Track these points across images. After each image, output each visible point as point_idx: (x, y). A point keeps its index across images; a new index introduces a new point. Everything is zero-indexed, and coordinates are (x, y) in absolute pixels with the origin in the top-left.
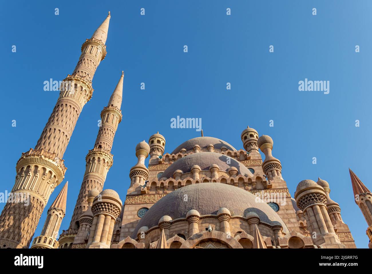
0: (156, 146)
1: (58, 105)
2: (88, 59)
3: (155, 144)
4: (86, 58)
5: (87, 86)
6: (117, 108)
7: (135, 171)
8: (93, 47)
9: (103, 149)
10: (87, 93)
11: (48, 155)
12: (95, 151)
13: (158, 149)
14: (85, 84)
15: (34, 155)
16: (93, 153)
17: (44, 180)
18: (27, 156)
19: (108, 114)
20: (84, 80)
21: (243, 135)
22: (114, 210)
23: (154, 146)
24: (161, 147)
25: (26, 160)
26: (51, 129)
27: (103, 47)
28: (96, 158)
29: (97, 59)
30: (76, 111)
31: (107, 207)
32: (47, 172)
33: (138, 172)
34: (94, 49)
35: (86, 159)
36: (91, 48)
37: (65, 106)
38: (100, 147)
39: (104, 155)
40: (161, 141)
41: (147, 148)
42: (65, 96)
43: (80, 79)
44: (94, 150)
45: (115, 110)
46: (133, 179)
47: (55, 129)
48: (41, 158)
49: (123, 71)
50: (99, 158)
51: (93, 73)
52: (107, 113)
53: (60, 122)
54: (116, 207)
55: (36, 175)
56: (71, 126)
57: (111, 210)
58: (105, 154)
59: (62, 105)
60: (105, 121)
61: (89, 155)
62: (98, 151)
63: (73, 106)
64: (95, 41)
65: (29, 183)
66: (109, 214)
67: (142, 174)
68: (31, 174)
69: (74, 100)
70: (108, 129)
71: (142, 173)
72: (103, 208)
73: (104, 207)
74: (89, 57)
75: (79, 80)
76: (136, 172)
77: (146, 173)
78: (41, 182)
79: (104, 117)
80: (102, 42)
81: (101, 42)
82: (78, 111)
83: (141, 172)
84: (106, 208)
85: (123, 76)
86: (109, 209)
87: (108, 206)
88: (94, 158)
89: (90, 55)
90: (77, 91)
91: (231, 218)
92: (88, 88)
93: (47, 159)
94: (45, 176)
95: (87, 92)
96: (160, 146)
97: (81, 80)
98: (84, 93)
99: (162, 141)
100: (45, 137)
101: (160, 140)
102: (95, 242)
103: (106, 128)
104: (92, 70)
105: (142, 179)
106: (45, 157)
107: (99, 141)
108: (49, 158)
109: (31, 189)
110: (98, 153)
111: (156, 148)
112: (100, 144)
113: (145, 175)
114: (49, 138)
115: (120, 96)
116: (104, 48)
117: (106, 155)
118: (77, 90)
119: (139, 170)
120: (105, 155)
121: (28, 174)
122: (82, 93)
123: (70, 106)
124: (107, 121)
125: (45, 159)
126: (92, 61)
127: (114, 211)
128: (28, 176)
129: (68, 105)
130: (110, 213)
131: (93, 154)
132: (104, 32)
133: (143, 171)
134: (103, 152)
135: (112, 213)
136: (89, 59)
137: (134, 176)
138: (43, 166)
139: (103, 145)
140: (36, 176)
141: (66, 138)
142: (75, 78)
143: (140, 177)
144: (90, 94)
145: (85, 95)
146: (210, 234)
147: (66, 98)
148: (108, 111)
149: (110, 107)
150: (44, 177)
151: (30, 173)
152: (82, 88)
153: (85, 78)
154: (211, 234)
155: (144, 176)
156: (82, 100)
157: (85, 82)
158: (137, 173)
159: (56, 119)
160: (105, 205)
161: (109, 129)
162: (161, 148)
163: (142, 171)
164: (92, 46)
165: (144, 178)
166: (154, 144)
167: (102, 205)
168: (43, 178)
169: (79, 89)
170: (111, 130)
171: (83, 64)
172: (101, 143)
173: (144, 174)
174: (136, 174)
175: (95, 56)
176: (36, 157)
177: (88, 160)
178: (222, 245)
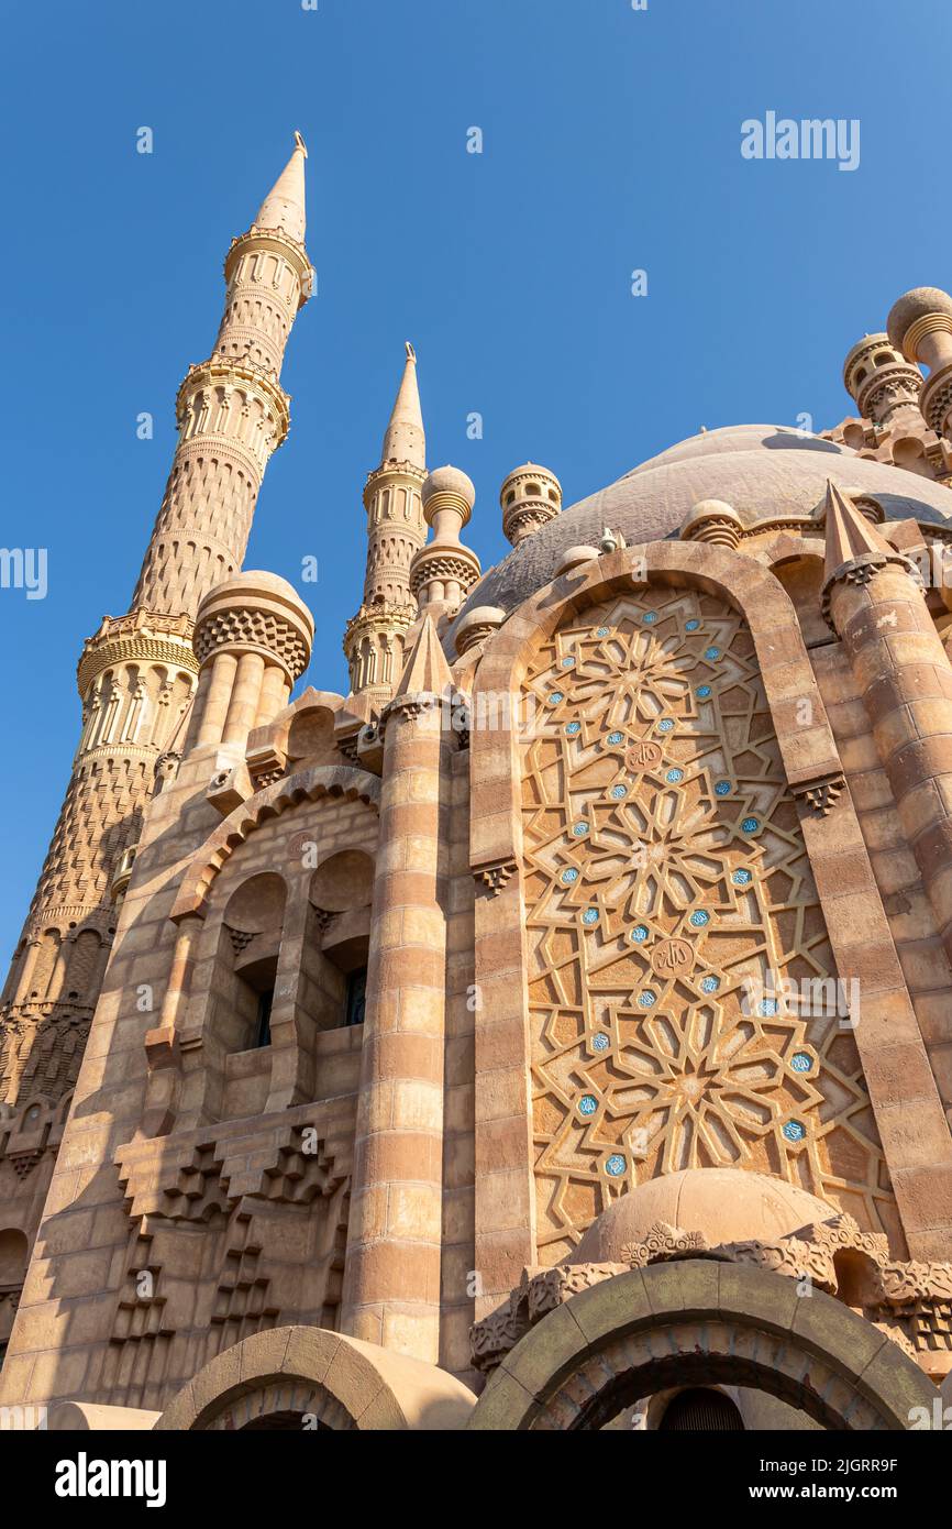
0: (524, 505)
1: (177, 470)
2: (247, 302)
3: (523, 500)
4: (240, 301)
5: (260, 383)
6: (412, 466)
7: (424, 563)
8: (259, 258)
9: (391, 605)
10: (267, 410)
11: (161, 624)
12: (365, 617)
13: (533, 513)
14: (251, 379)
15: (116, 634)
16: (358, 624)
17: (166, 704)
18: (96, 644)
19: (386, 493)
20: (243, 368)
21: (848, 371)
22: (273, 631)
23: (518, 507)
24: (545, 505)
25: (98, 655)
26: (162, 547)
27: (292, 248)
28: (374, 637)
29: (282, 293)
30: (240, 474)
31: (238, 625)
32: (172, 677)
33: (436, 567)
34: (262, 263)
35: (347, 654)
36: (253, 264)
37: (196, 465)
38: (380, 600)
39: (396, 624)
40: (542, 486)
41: (460, 484)
42: (193, 435)
43: (228, 368)
44: (363, 615)
45: (403, 473)
46: (423, 594)
47: (176, 544)
48: (141, 637)
49: (408, 344)
50: (382, 637)
51: (277, 343)
52: (381, 491)
53: (190, 518)
54: (278, 623)
55: (137, 695)
56: (229, 523)
57: (259, 633)
58: (398, 618)
59: (187, 464)
60: (379, 516)
61: (349, 638)
62: (375, 615)
63: (222, 461)
64: (259, 234)
65: (118, 725)
66: (252, 648)
67: (449, 568)
68: (120, 693)
69: (224, 441)
70: (393, 540)
71: (451, 566)
72: (224, 633)
73: (226, 627)
74: (249, 292)
75: (227, 373)
76: (429, 569)
77: (463, 563)
78: (160, 713)
79: (373, 507)
80: (285, 234)
81: (281, 234)
82: (244, 472)
83: (444, 565)
84: (235, 631)
85: (413, 358)
86: (248, 631)
87: (243, 621)
88: (366, 640)
89: (252, 285)
90: (227, 408)
91: (743, 533)
92: (266, 393)
93: (161, 637)
94: (168, 692)
95: (266, 406)
96: (541, 504)
97: (235, 369)
98: (254, 410)
99: (544, 483)
100: (149, 576)
101: (538, 481)
102: (198, 748)
103: (388, 539)
104: (269, 333)
105: (454, 586)
106: (153, 631)
107: (372, 585)
108: (168, 633)
109: (128, 739)
110: (377, 621)
111: (526, 513)
112: (378, 593)
113: (461, 571)
114: (161, 576)
115: (412, 426)
116: (295, 251)
117: (404, 619)
118: (229, 405)
119: (435, 559)
120: (402, 623)
121: (112, 698)
122: (248, 413)
123: (215, 461)
124: (386, 516)
125: (155, 638)
126: (265, 304)
127: (271, 637)
128: (113, 702)
129: (207, 459)
130: (257, 643)
131: (359, 628)
132: (288, 200)
133: (450, 558)
134: (392, 614)
135: (262, 643)
136: (253, 300)
137: (422, 585)
138: (154, 663)
139: (387, 593)
140: (136, 699)
141: (222, 566)
142: (212, 368)
143: (445, 583)
144: (280, 415)
145: (261, 416)
146: (615, 565)
147: (196, 440)
148: (384, 481)
149: (386, 467)
150: (166, 696)
151: (115, 694)
152: (243, 395)
153: (247, 358)
154: (618, 562)
155: (461, 575)
156: (252, 436)
157: (251, 374)
158: (433, 569)
159: (174, 511)
160: (231, 622)
161: (398, 538)
162: (544, 509)
163: (447, 559)
164: (252, 257)
165: (460, 581)
166: (516, 503)
167: (219, 625)
168: (164, 700)
169: (233, 401)
170: (407, 541)
171: (235, 320)
172: (380, 588)
173: (459, 567)
174: (428, 576)
175: (271, 286)
176: (123, 637)
177: (351, 652)
178: (673, 594)
